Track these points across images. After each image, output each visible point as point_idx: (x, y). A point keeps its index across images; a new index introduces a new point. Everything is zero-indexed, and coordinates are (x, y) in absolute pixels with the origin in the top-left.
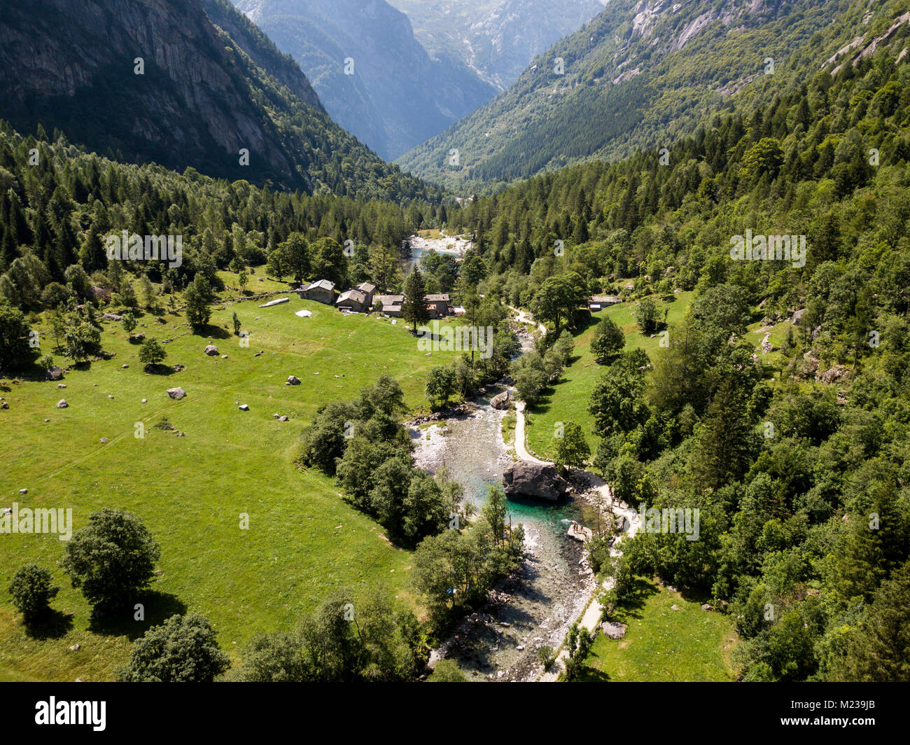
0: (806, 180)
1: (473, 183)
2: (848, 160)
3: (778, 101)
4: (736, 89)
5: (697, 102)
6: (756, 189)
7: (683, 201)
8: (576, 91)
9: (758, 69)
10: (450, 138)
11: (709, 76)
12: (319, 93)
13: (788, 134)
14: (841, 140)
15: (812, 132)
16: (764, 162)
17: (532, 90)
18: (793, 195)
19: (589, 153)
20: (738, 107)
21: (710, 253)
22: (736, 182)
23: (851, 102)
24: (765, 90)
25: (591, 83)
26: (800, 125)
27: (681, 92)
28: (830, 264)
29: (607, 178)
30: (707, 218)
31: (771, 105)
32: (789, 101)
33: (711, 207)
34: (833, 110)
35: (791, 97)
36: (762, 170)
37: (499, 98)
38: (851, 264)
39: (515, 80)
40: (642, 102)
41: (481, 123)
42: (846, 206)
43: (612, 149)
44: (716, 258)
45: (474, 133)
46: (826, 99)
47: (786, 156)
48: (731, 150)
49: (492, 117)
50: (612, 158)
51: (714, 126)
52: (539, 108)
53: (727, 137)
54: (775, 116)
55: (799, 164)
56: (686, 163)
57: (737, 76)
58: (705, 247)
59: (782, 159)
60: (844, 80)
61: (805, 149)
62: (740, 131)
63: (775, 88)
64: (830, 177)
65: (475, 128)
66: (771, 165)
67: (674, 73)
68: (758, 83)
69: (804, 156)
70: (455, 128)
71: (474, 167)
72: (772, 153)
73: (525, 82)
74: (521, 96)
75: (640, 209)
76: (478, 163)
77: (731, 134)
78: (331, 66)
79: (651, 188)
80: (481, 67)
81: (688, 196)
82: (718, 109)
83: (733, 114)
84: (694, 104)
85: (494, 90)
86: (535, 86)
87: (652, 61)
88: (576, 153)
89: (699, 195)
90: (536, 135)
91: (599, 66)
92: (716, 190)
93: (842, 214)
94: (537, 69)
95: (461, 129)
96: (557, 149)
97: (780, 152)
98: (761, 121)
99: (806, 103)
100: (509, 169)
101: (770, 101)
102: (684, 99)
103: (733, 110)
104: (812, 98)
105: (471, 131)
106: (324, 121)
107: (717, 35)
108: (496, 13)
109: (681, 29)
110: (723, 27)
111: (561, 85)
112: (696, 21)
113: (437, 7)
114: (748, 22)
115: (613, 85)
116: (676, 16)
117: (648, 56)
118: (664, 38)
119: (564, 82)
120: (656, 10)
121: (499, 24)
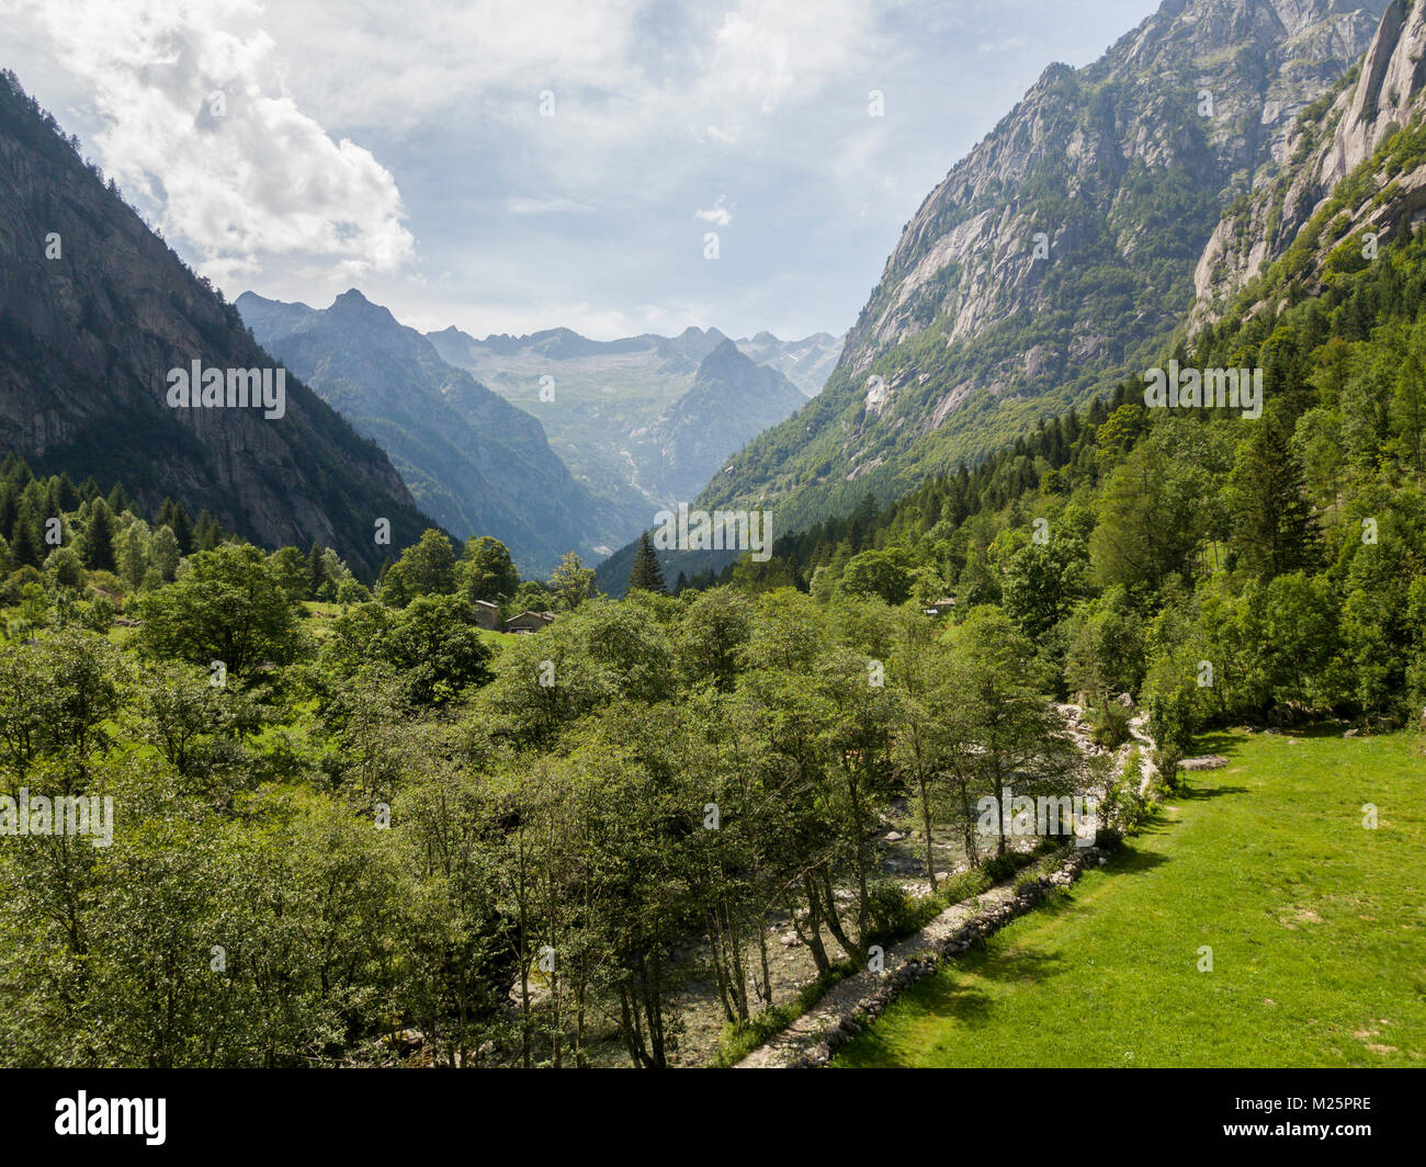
8: (792, 497)
17: (729, 498)
25: (814, 483)
39: (704, 487)
73: (719, 490)
74: (713, 509)
78: (424, 484)
80: (647, 485)
86: (732, 493)
87: (898, 448)
91: (823, 461)
94: (733, 471)
107: (986, 408)
108: (665, 415)
109: (934, 403)
110: (992, 398)
111: (771, 490)
112: (955, 392)
113: (579, 410)
114: (1025, 389)
115: (846, 482)
116: (924, 388)
117: (892, 442)
118: (911, 417)
119: (774, 484)
120: (895, 384)
121: (671, 430)
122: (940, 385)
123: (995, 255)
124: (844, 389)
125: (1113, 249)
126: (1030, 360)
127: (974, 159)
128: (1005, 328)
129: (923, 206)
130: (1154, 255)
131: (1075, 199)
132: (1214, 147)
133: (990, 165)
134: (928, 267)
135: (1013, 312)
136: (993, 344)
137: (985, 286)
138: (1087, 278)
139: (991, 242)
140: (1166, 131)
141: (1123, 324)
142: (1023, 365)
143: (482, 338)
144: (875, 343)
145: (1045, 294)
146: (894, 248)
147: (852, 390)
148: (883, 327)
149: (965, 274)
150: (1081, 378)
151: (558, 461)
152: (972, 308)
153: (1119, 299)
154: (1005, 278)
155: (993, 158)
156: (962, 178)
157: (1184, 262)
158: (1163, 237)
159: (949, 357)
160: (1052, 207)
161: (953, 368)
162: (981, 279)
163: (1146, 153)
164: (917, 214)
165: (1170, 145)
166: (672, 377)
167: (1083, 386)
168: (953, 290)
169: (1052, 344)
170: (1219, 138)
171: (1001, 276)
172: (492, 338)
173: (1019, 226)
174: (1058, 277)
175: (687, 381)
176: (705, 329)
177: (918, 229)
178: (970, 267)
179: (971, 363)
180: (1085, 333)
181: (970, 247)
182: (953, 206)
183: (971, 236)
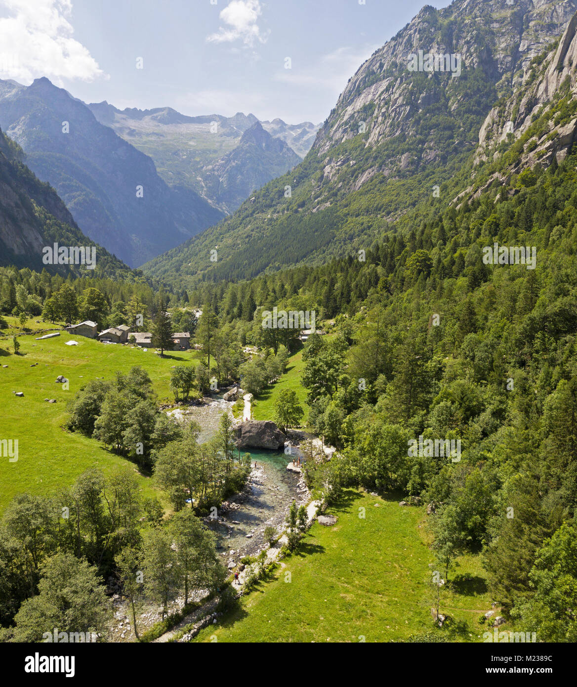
0: (449, 278)
1: (205, 284)
2: (473, 264)
3: (425, 226)
4: (396, 218)
5: (371, 226)
6: (417, 284)
7: (368, 294)
8: (285, 217)
9: (409, 205)
10: (186, 249)
11: (378, 209)
12: (73, 214)
13: (433, 247)
14: (468, 252)
15: (449, 246)
16: (420, 266)
17: (252, 215)
18: (442, 288)
19: (297, 261)
20: (399, 230)
21: (391, 330)
22: (403, 280)
23: (471, 227)
24: (415, 219)
25: (296, 211)
26: (441, 241)
27: (360, 219)
28: (472, 335)
29: (312, 278)
30: (386, 306)
31: (421, 228)
32: (432, 226)
33: (388, 297)
34: (460, 232)
35: (433, 223)
36: (419, 272)
37: (226, 220)
38: (486, 334)
39: (239, 208)
40: (333, 225)
41: (212, 238)
42: (478, 294)
43: (314, 258)
44: (395, 334)
45: (206, 246)
46: (455, 225)
47: (434, 262)
48: (398, 258)
49: (221, 234)
50: (315, 265)
51: (384, 242)
52: (257, 228)
53: (394, 249)
54: (424, 235)
55: (443, 267)
56: (368, 267)
57: (396, 209)
58: (386, 327)
59: (432, 264)
60: (465, 213)
61: (446, 257)
62: (403, 246)
63: (422, 217)
64: (464, 276)
65: (207, 242)
66: (425, 267)
67: (354, 206)
68: (410, 214)
69: (446, 261)
70: (190, 243)
71: (206, 271)
72: (425, 260)
73: (246, 209)
74: (243, 219)
75: (338, 300)
76: (209, 269)
77: (396, 247)
78: (84, 193)
79: (345, 285)
80: (211, 198)
81: (372, 290)
82: (386, 231)
83: (396, 234)
84: (369, 227)
85: (222, 214)
86: (254, 212)
87: (339, 198)
88: (288, 261)
89: (379, 289)
90: (256, 247)
91: (301, 200)
92: (390, 285)
93: (475, 300)
94: (255, 200)
95: (196, 243)
96: (273, 258)
97: (430, 259)
98: (415, 239)
99: (443, 227)
100: (235, 273)
101: (419, 226)
102: (362, 224)
103: (396, 232)
104: (446, 223)
105: (204, 244)
106: (76, 235)
107: (381, 182)
108: (222, 160)
109: (357, 177)
110: (384, 177)
111: (274, 212)
112: (367, 172)
113: (176, 153)
114: (400, 174)
115: (312, 213)
116: (353, 168)
117: (335, 195)
118: (346, 182)
119: (276, 210)
120: (339, 164)
121: (225, 168)
122: (361, 167)
123: (391, 103)
124: (314, 161)
125: (447, 107)
126: (404, 160)
127: (385, 50)
128: (393, 142)
129: (359, 70)
130: (465, 112)
131: (431, 78)
132: (497, 60)
133: (393, 53)
134: (359, 103)
135: (397, 134)
136: (387, 149)
137: (385, 119)
138: (434, 121)
139: (390, 95)
140: (476, 49)
141: (449, 145)
142: (400, 162)
143: (122, 109)
144: (331, 139)
145: (413, 127)
146: (344, 90)
147: (318, 162)
148: (335, 132)
149: (376, 110)
150: (427, 171)
151: (162, 181)
152: (378, 129)
153: (447, 133)
154: (395, 116)
155: (394, 50)
156: (379, 58)
157: (478, 117)
158: (470, 104)
159: (366, 153)
160: (420, 82)
161: (367, 160)
162: (384, 114)
163: (466, 59)
164: (356, 74)
165: (478, 57)
166: (228, 138)
167: (428, 176)
168: (370, 117)
169: (415, 153)
170: (500, 56)
171: (393, 115)
172: (127, 110)
173: (403, 90)
174: (420, 118)
175: (235, 142)
176: (246, 114)
177: (356, 82)
178: (379, 107)
179: (376, 158)
180: (431, 149)
181: (380, 96)
182: (373, 73)
183: (381, 90)
